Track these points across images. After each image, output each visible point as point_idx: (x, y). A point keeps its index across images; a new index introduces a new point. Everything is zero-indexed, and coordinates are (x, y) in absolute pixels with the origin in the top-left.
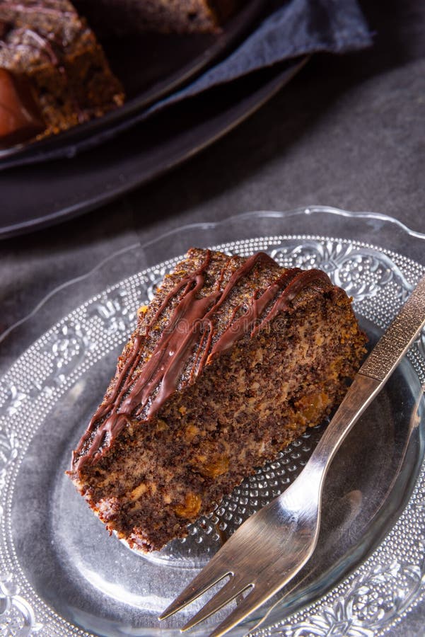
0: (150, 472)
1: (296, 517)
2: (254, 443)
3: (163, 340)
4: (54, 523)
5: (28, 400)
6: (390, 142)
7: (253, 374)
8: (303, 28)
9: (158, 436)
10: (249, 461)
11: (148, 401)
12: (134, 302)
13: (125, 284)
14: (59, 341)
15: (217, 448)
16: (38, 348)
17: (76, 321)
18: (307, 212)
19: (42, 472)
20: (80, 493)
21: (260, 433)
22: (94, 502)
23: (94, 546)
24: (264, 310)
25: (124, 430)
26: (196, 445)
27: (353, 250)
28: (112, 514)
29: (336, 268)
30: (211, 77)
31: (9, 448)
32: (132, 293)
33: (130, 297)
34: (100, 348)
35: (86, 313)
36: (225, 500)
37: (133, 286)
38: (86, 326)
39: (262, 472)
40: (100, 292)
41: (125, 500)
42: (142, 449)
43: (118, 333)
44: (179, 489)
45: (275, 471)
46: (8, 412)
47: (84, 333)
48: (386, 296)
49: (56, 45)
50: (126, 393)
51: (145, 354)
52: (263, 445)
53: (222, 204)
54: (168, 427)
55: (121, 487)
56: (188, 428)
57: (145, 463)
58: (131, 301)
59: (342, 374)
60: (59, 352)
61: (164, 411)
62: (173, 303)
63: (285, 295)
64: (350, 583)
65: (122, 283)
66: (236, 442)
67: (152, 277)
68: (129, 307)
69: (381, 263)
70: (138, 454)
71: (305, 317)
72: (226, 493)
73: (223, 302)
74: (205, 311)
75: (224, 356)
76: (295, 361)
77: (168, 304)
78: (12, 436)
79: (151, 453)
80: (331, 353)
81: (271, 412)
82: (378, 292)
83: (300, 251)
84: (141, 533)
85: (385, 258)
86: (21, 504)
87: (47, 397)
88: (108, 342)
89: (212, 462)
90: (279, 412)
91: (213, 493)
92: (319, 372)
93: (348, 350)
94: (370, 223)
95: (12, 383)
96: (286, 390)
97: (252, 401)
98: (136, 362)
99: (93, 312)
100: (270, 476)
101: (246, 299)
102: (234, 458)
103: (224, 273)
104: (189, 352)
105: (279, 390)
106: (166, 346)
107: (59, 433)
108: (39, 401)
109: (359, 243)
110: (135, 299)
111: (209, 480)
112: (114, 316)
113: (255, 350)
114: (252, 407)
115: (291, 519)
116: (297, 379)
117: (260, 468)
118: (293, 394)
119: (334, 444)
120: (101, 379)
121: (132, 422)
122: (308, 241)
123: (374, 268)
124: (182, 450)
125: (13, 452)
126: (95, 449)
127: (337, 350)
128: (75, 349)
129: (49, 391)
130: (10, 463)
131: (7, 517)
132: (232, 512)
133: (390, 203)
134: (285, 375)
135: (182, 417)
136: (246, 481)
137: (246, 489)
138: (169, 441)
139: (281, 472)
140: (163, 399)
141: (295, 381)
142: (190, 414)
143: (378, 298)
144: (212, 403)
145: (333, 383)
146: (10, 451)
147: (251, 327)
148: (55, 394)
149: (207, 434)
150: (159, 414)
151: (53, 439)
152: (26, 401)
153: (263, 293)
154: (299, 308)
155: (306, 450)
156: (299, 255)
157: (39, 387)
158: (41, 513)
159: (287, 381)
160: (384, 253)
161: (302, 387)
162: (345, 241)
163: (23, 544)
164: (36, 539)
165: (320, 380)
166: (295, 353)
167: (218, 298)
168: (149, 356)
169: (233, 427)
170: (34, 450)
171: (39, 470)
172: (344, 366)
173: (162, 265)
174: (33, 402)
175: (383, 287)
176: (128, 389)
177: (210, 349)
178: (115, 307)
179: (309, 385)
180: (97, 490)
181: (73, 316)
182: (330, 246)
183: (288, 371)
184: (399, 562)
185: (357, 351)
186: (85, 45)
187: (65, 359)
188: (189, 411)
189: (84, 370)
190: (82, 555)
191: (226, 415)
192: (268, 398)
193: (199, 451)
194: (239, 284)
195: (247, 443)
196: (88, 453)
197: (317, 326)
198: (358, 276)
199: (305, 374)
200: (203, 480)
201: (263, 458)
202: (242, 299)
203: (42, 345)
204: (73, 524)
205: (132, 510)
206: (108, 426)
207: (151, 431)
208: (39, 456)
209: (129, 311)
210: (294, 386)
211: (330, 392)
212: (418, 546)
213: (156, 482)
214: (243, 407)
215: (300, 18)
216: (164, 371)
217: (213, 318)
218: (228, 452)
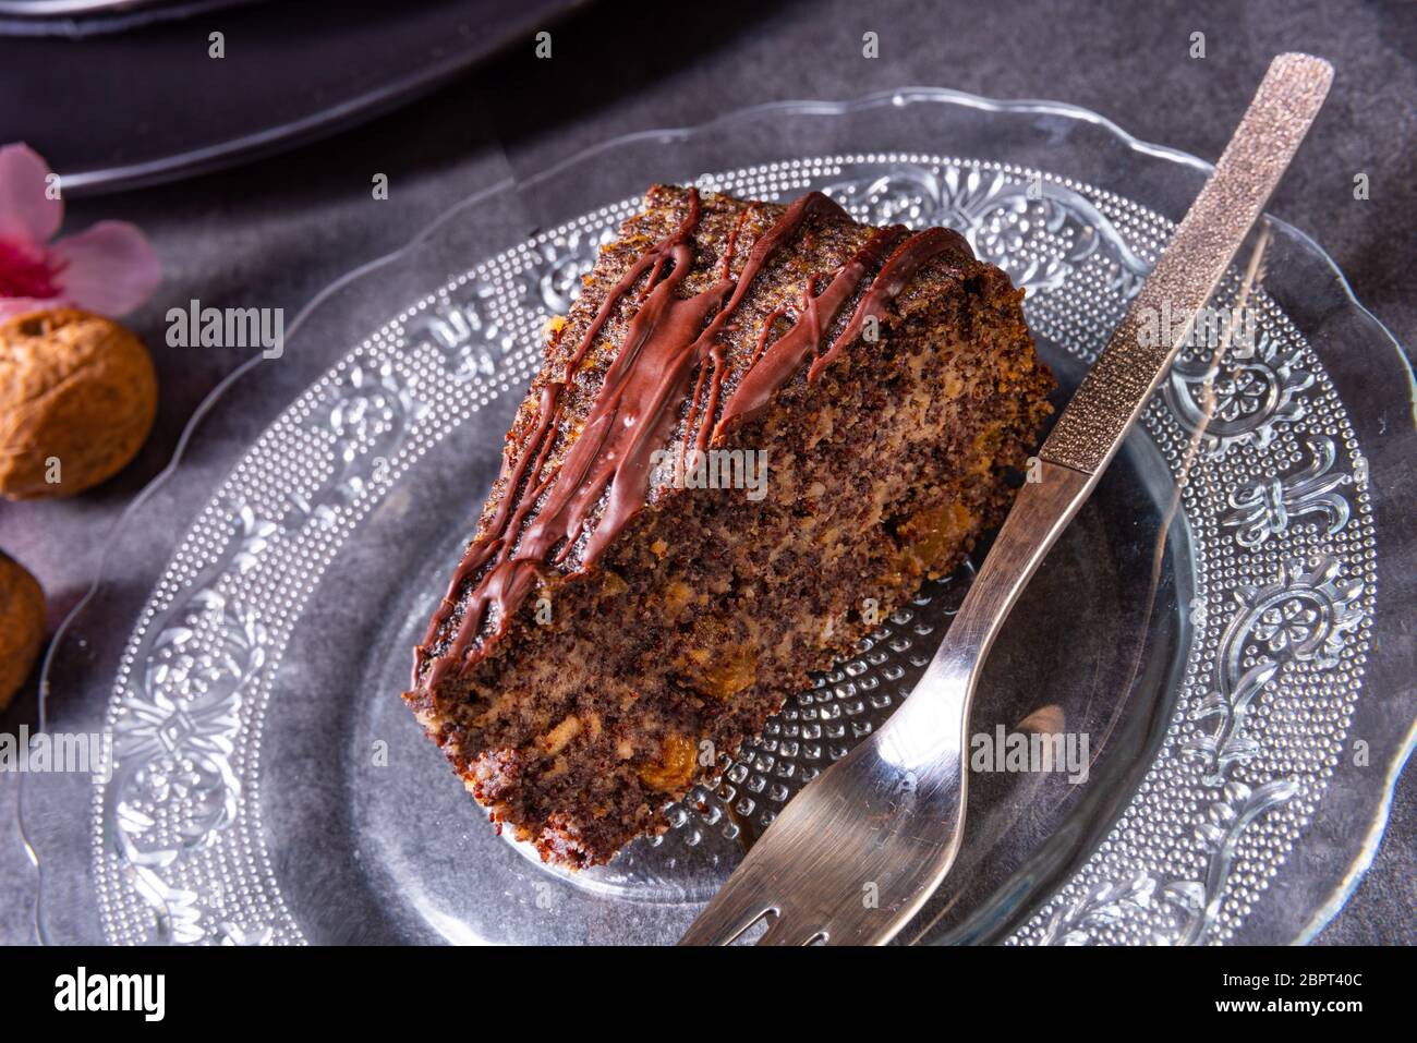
0: (588, 690)
1: (912, 779)
2: (810, 618)
3: (609, 392)
4: (357, 810)
5: (281, 536)
7: (810, 464)
9: (606, 607)
10: (798, 660)
11: (581, 529)
12: (511, 309)
13: (489, 270)
14: (345, 402)
15: (732, 631)
16: (298, 420)
17: (382, 357)
18: (898, 101)
19: (321, 697)
20: (434, 741)
21: (823, 596)
22: (464, 761)
23: (452, 860)
24: (834, 321)
25: (532, 595)
26: (686, 627)
27: (1005, 185)
28: (503, 785)
29: (970, 225)
31: (245, 645)
32: (506, 291)
33: (502, 299)
34: (439, 416)
35: (402, 337)
36: (746, 748)
37: (508, 276)
38: (406, 366)
39: (827, 682)
40: (432, 288)
41: (533, 753)
42: (571, 639)
43: (478, 381)
44: (649, 726)
45: (855, 680)
46: (237, 565)
47: (401, 382)
48: (1086, 287)
50: (529, 512)
51: (566, 424)
52: (830, 622)
53: (695, 87)
54: (627, 588)
55: (524, 725)
56: (670, 589)
57: (576, 670)
58: (504, 309)
59: (1000, 462)
60: (346, 426)
61: (619, 551)
62: (623, 308)
63: (881, 286)
64: (1045, 926)
65: (481, 269)
66: (772, 616)
67: (551, 255)
68: (500, 323)
69: (1072, 213)
70: (562, 649)
71: (924, 335)
72: (748, 731)
73: (739, 305)
74: (700, 324)
75: (748, 424)
76: (900, 434)
77: (613, 310)
78: (251, 617)
79: (590, 646)
80: (977, 415)
81: (847, 548)
82: (1067, 278)
83: (884, 189)
84: (564, 827)
85: (1079, 201)
86: (277, 770)
87: (324, 528)
88: (457, 401)
89: (721, 664)
90: (863, 548)
91: (720, 733)
92: (951, 457)
93: (1014, 407)
94: (1043, 125)
95: (242, 500)
96: (879, 498)
97: (809, 523)
98: (547, 443)
99: (418, 336)
100: (846, 691)
101: (792, 296)
102: (767, 653)
103: (735, 239)
104: (670, 417)
105: (866, 499)
106: (617, 406)
107: (353, 608)
108: (306, 537)
109: (1018, 170)
110: (514, 303)
111: (713, 704)
112: (468, 342)
113: (818, 410)
114: (808, 538)
115: (900, 787)
116: (904, 474)
117: (822, 675)
118: (894, 507)
119: (992, 616)
120: (443, 484)
121: (546, 577)
122: (901, 167)
123: (1056, 225)
124: (656, 637)
125: (253, 654)
126: (467, 642)
127: (990, 409)
128: (382, 419)
129: (329, 515)
130: (248, 678)
131: (249, 799)
132: (763, 774)
133: (1077, 79)
134: (880, 464)
135: (657, 562)
136: (793, 703)
137: (792, 723)
138: (628, 618)
139: (869, 683)
140: (616, 525)
141: (899, 478)
142: (675, 556)
143: (1066, 292)
144: (724, 532)
145: (980, 482)
146: (248, 653)
147: (808, 359)
148: (342, 521)
149: (710, 601)
150: (607, 558)
151: (341, 624)
152: (276, 539)
153: (828, 282)
154: (912, 315)
155: (922, 632)
156: (883, 197)
157: (306, 507)
158: (324, 789)
159: (882, 478)
160: (1078, 192)
161: (913, 491)
162: (987, 165)
163: (287, 862)
164: (317, 846)
165: (952, 474)
166: (900, 417)
167: (728, 295)
168: (579, 430)
169: (766, 584)
170: (299, 650)
171: (314, 694)
172: (1004, 442)
173: (572, 225)
174: (292, 540)
175: (1078, 265)
176: (534, 504)
177: (717, 410)
178: (468, 324)
179: (928, 487)
180: (473, 732)
181: (374, 344)
182: (952, 178)
183: (884, 456)
184: (1152, 874)
185: (1032, 409)
187: (360, 443)
188: (674, 550)
189: (405, 467)
190: (425, 881)
191: (753, 557)
192: (842, 517)
193: (692, 640)
194: (772, 263)
195: (794, 620)
196: (452, 649)
197: (950, 354)
198: (1019, 242)
199: (921, 462)
200: (700, 704)
201: (831, 651)
202: (780, 296)
203: (306, 412)
204: (400, 812)
205: (549, 775)
206: (495, 587)
207: (591, 598)
208: (311, 661)
209: (502, 331)
210: (898, 490)
211: (973, 500)
212: (1193, 840)
213: (600, 711)
214: (788, 540)
216: (616, 461)
217: (720, 340)
218: (755, 641)
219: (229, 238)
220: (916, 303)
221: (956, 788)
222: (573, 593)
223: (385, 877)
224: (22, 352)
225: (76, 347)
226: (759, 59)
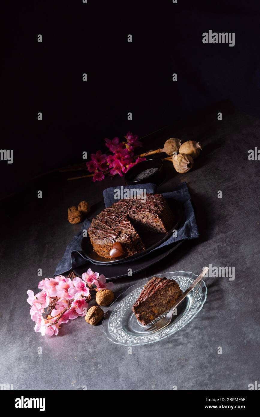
0: (145, 310)
1: (168, 317)
3: (147, 290)
4: (129, 325)
5: (124, 306)
6: (199, 258)
7: (161, 295)
8: (184, 234)
11: (145, 298)
15: (156, 308)
16: (126, 298)
18: (178, 272)
20: (134, 312)
22: (136, 314)
24: (163, 285)
25: (141, 302)
26: (152, 307)
27: (185, 279)
28: (139, 317)
30: (164, 244)
34: (138, 297)
35: (136, 291)
40: (138, 287)
41: (141, 314)
44: (150, 314)
46: (121, 308)
47: (135, 295)
49: (131, 237)
55: (140, 312)
56: (151, 303)
59: (178, 298)
60: (130, 298)
63: (167, 283)
70: (143, 307)
71: (170, 287)
75: (157, 292)
76: (169, 294)
77: (149, 285)
78: (121, 312)
79: (145, 307)
84: (143, 321)
85: (190, 279)
89: (155, 310)
94: (188, 274)
96: (168, 299)
97: (162, 300)
98: (143, 293)
101: (161, 284)
103: (158, 280)
104: (151, 291)
105: (166, 299)
111: (155, 313)
123: (188, 281)
124: (150, 307)
125: (122, 314)
126: (136, 305)
127: (177, 293)
128: (133, 298)
129: (128, 305)
130: (121, 316)
131: (120, 323)
138: (147, 305)
140: (147, 298)
144: (155, 300)
145: (176, 299)
147: (161, 288)
149: (154, 305)
150: (146, 300)
153: (164, 283)
162: (184, 277)
167: (157, 284)
168: (145, 292)
169: (159, 304)
176: (142, 297)
179: (172, 299)
180: (137, 312)
181: (133, 292)
182: (181, 278)
183: (168, 296)
186: (137, 237)
188: (151, 300)
191: (157, 302)
192: (164, 300)
194: (160, 282)
195: (161, 308)
197: (172, 288)
198: (185, 283)
205: (142, 317)
206: (138, 302)
213: (146, 312)
214: (160, 301)
215: (183, 231)
216: (147, 294)
217: (155, 287)
218: (158, 309)
219: (121, 285)
220: (169, 284)
221: (170, 318)
222: (144, 302)
223: (131, 328)
224: (103, 292)
225: (107, 292)
226: (171, 269)
